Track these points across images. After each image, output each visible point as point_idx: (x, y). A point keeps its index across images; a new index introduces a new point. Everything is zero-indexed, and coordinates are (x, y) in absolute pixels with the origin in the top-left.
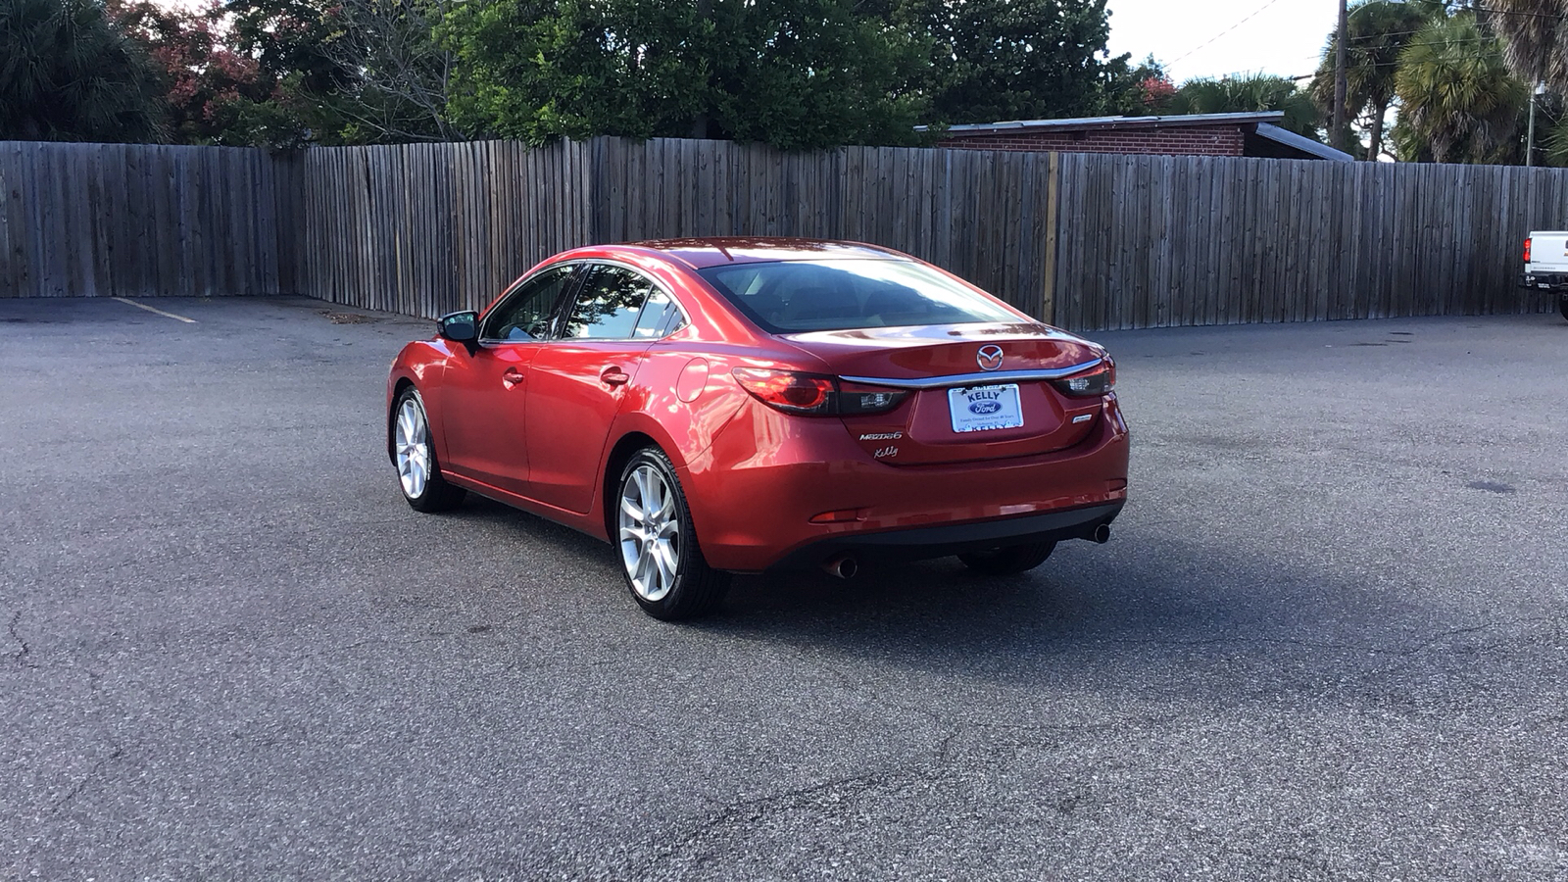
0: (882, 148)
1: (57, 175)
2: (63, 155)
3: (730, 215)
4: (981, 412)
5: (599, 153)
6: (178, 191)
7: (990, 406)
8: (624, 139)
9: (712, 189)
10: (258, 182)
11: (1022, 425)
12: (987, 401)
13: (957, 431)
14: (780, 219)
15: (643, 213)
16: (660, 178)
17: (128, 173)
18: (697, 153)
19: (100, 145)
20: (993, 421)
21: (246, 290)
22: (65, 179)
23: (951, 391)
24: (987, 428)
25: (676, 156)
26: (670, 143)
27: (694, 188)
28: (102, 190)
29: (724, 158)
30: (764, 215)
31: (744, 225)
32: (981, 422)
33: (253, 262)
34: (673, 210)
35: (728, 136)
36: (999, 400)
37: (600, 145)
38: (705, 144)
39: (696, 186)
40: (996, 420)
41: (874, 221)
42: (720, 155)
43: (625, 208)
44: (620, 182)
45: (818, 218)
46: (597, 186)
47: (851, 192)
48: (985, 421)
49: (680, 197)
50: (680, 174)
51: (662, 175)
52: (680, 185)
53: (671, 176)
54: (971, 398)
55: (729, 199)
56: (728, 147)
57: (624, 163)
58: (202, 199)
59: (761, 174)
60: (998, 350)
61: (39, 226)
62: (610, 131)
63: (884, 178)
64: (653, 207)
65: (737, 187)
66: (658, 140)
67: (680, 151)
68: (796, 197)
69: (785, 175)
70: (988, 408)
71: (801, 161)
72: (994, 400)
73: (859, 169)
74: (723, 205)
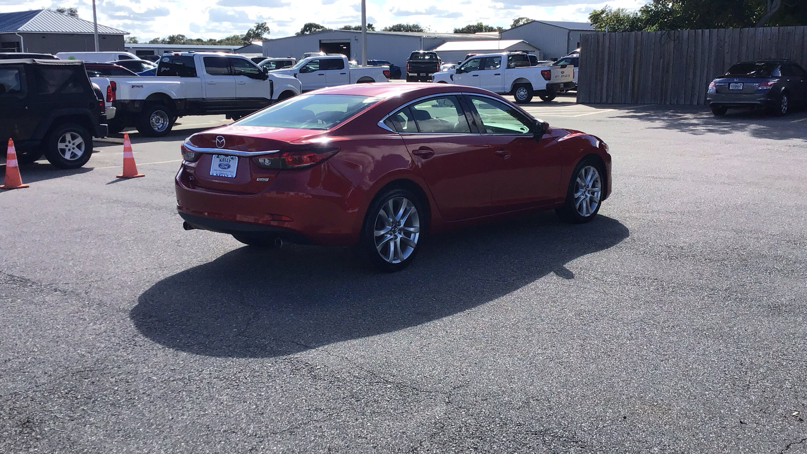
7: (226, 165)
20: (225, 173)
23: (214, 156)
54: (220, 160)
60: (223, 139)
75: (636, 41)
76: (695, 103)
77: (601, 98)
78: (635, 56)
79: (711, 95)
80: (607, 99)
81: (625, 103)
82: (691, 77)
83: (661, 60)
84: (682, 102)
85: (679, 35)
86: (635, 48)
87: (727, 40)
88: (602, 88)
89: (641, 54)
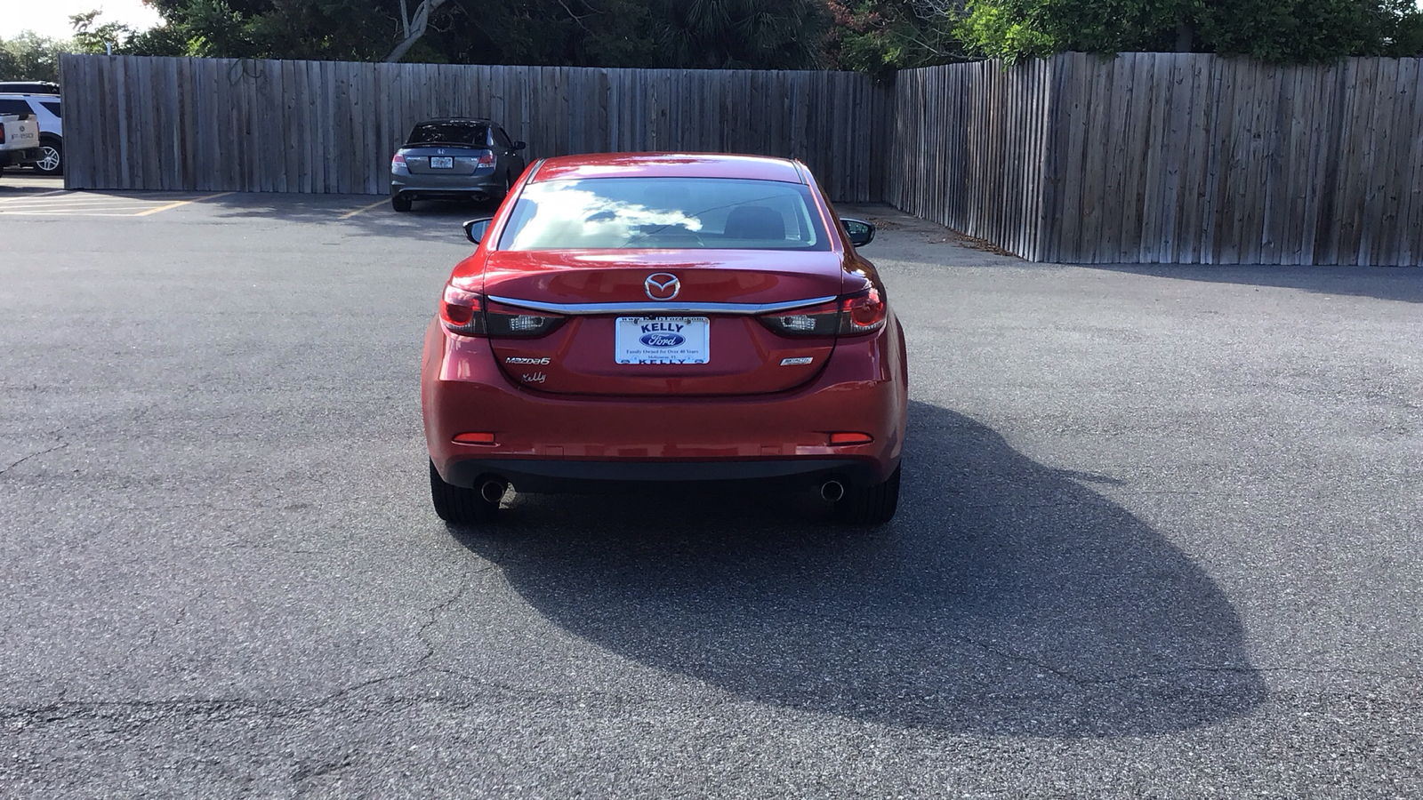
0: (1403, 60)
1: (696, 97)
2: (702, 79)
3: (1208, 131)
4: (655, 345)
5: (1062, 69)
6: (791, 110)
7: (669, 338)
8: (1091, 56)
9: (1188, 105)
10: (858, 101)
11: (706, 360)
12: (667, 333)
13: (618, 362)
14: (1268, 135)
15: (1107, 129)
16: (1129, 94)
17: (752, 96)
18: (1173, 69)
19: (731, 71)
20: (670, 355)
21: (841, 197)
22: (702, 100)
23: (619, 320)
24: (658, 362)
25: (1148, 71)
26: (1143, 58)
27: (1167, 102)
28: (730, 108)
29: (1205, 72)
30: (1249, 131)
31: (1224, 142)
32: (653, 355)
33: (848, 172)
34: (1141, 125)
35: (1209, 49)
36: (682, 333)
37: (1063, 63)
38: (1184, 58)
39: (1168, 102)
40: (673, 354)
41: (1388, 140)
42: (1200, 69)
43: (1087, 124)
44: (1083, 99)
45: (1315, 136)
46: (1058, 103)
47: (1360, 104)
48: (658, 355)
49: (1150, 112)
50: (1151, 89)
51: (1131, 90)
52: (1151, 100)
53: (1142, 91)
54: (644, 329)
55: (1207, 114)
56: (1211, 61)
57: (1089, 79)
58: (809, 117)
59: (1249, 88)
60: (672, 279)
61: (680, 139)
62: (1076, 48)
63: (1403, 92)
64: (1118, 123)
65: (1218, 102)
66: (1129, 55)
67: (1153, 65)
68: (1290, 113)
69: (1278, 89)
70: (665, 341)
71: (1299, 73)
72: (675, 332)
73: (1371, 82)
74: (1201, 120)
75: (180, 73)
76: (308, 190)
77: (120, 180)
78: (182, 102)
79: (397, 177)
80: (132, 182)
81: (170, 190)
82: (294, 143)
83: (235, 112)
84: (283, 188)
85: (264, 67)
86: (181, 86)
87: (352, 81)
88: (119, 164)
89: (193, 99)
